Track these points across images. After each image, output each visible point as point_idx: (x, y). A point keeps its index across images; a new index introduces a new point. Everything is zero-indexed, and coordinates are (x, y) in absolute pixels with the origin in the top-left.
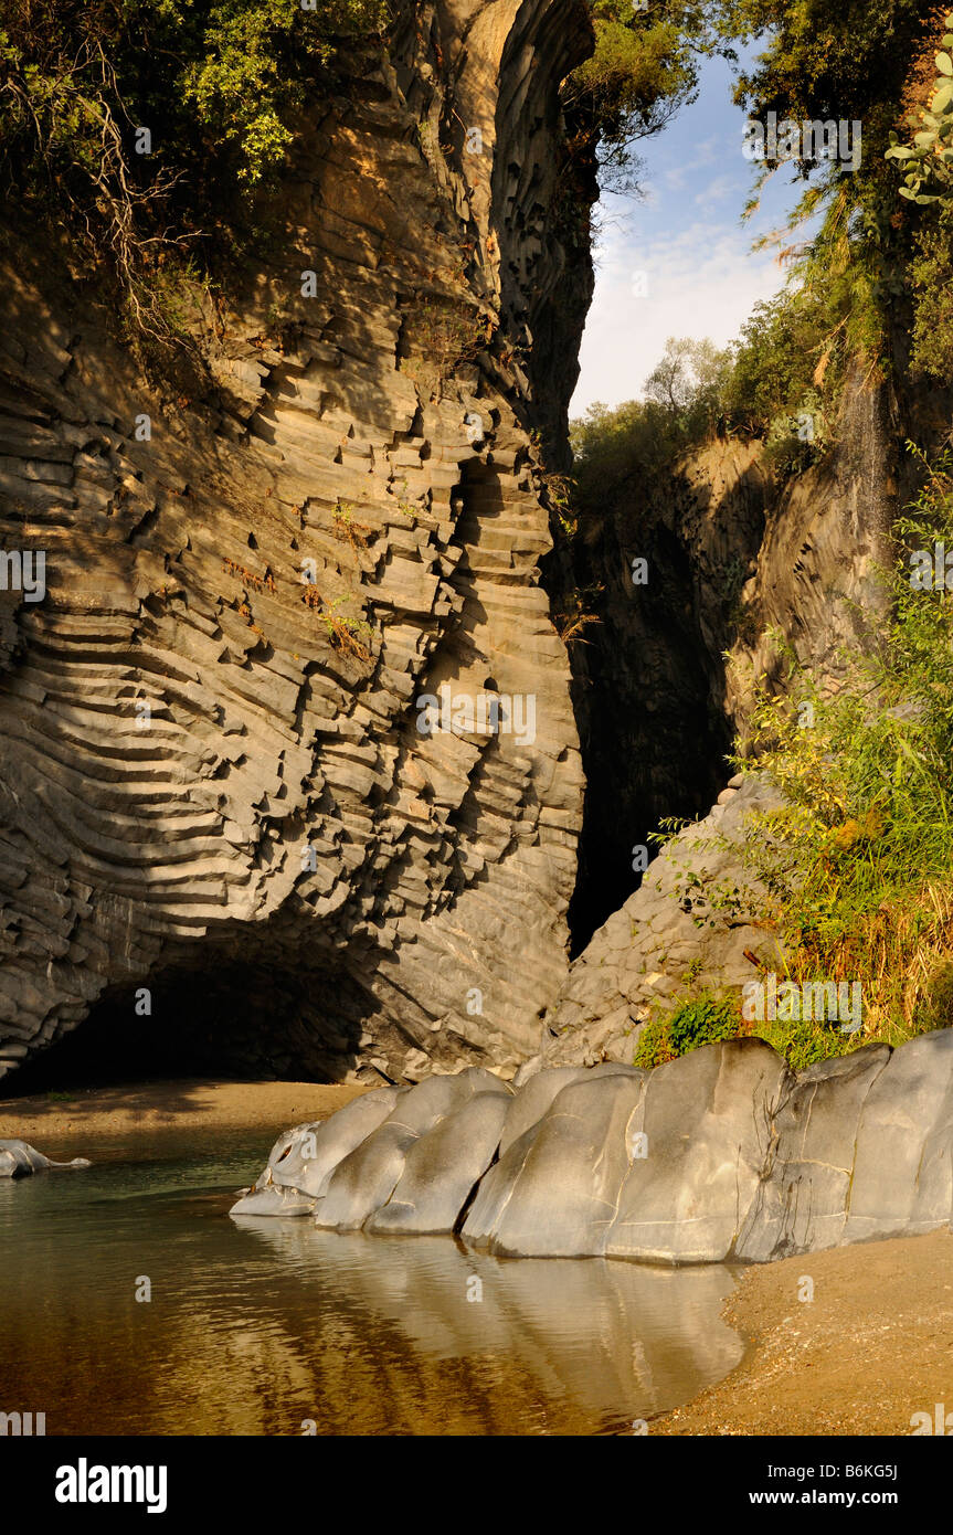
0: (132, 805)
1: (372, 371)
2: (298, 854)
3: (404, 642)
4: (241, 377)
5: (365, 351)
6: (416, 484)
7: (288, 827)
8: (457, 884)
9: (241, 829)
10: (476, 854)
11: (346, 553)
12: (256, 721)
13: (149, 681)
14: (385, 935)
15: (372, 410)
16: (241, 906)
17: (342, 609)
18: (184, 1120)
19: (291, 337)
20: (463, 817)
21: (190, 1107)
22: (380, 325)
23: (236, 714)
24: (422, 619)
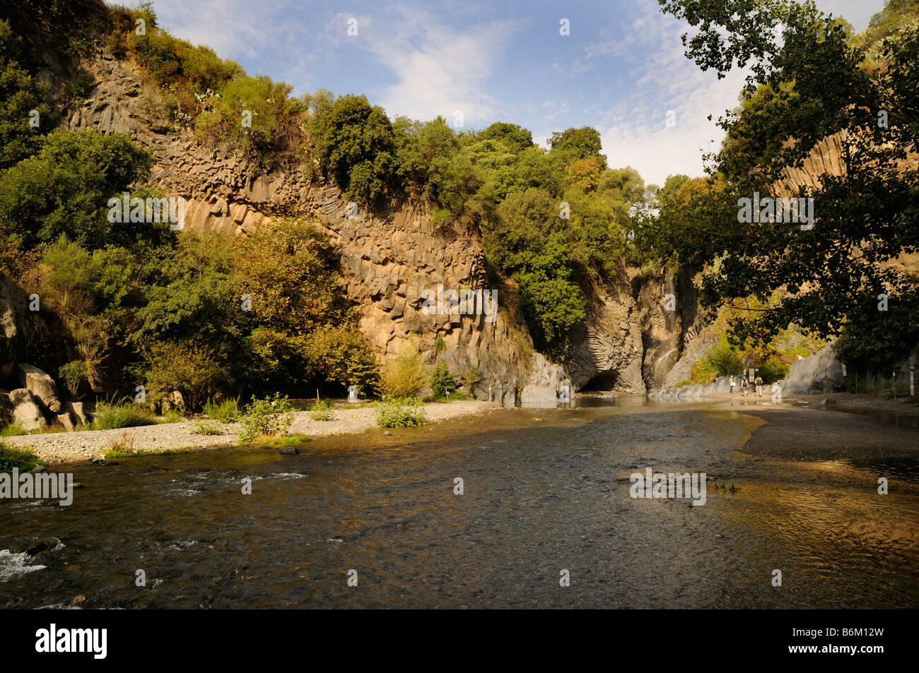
0: (594, 356)
1: (618, 296)
2: (611, 361)
3: (623, 333)
4: (602, 298)
5: (617, 293)
6: (623, 311)
7: (611, 358)
8: (627, 364)
9: (606, 358)
10: (630, 360)
11: (616, 321)
12: (608, 344)
13: (597, 340)
14: (619, 371)
15: (618, 301)
16: (606, 368)
17: (616, 330)
18: (599, 396)
19: (608, 292)
20: (628, 355)
21: (598, 393)
22: (619, 290)
23: (605, 343)
24: (625, 330)
